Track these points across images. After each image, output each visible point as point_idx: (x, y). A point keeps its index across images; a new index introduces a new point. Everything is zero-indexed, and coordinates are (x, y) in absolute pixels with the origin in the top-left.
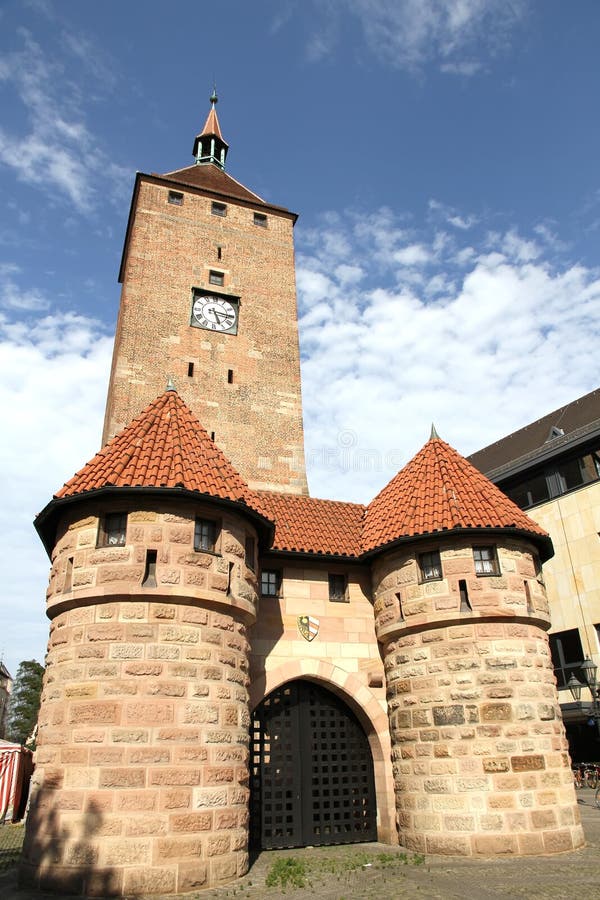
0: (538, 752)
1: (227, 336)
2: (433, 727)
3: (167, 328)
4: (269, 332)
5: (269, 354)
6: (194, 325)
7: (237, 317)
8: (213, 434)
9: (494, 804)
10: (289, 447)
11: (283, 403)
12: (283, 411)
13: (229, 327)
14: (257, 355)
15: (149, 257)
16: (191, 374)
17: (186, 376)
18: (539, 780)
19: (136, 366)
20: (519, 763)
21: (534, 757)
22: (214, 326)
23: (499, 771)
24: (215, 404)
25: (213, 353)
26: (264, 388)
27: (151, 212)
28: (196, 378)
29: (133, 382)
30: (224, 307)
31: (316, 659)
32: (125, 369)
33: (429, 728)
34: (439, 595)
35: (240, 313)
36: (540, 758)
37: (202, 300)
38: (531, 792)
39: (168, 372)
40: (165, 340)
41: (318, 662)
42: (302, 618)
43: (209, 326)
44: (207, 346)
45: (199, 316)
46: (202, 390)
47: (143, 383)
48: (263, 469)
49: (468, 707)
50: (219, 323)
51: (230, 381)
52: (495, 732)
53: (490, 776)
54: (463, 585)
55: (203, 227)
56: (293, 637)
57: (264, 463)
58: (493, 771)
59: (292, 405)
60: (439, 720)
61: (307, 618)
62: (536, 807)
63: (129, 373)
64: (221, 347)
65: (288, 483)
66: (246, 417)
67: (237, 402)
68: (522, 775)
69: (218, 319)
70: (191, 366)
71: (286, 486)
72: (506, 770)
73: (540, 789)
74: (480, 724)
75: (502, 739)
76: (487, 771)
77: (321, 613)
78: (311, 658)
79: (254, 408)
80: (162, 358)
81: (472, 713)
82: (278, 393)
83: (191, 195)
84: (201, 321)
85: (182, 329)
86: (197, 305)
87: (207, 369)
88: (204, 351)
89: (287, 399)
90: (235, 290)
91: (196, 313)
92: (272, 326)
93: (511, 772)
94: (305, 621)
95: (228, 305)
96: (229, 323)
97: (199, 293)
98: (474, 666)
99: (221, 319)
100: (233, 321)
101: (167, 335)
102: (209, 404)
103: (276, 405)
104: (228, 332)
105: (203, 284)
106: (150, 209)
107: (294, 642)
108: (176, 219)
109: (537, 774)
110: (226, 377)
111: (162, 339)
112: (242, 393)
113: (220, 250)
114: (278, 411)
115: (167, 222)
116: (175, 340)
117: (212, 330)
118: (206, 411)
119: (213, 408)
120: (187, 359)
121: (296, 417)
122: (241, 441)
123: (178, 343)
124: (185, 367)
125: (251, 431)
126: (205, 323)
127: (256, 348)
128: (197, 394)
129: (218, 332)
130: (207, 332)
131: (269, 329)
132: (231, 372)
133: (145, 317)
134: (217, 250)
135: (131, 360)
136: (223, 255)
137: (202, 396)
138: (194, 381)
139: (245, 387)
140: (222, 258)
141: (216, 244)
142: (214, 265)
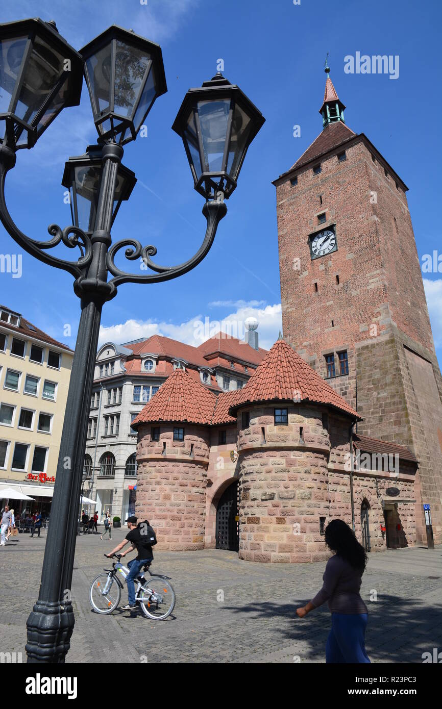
0: (257, 516)
1: (332, 254)
3: (301, 269)
4: (357, 235)
5: (360, 250)
6: (313, 258)
7: (336, 238)
8: (333, 321)
10: (378, 310)
11: (371, 281)
12: (372, 286)
13: (332, 247)
14: (351, 256)
15: (286, 231)
16: (316, 290)
17: (314, 293)
18: (256, 529)
19: (290, 300)
22: (324, 252)
24: (331, 302)
26: (358, 277)
27: (283, 201)
28: (319, 291)
29: (289, 310)
30: (329, 235)
35: (336, 234)
36: (258, 519)
38: (252, 533)
39: (304, 295)
43: (322, 254)
44: (322, 267)
45: (316, 251)
50: (327, 248)
51: (338, 283)
55: (310, 189)
57: (363, 327)
59: (377, 279)
62: (253, 541)
63: (286, 306)
64: (330, 263)
66: (349, 302)
67: (344, 296)
70: (316, 284)
72: (245, 523)
73: (255, 533)
79: (354, 293)
82: (368, 275)
83: (302, 174)
84: (317, 253)
86: (313, 244)
87: (324, 282)
89: (373, 277)
90: (332, 219)
91: (313, 249)
92: (358, 230)
95: (330, 233)
96: (332, 244)
97: (312, 237)
100: (334, 242)
102: (328, 304)
103: (367, 284)
104: (333, 250)
105: (315, 229)
106: (282, 200)
108: (295, 195)
110: (335, 281)
111: (299, 277)
112: (345, 288)
113: (321, 198)
114: (368, 288)
115: (291, 201)
117: (323, 256)
118: (327, 309)
119: (330, 306)
120: (314, 282)
121: (381, 286)
122: (348, 319)
123: (307, 274)
124: (313, 287)
125: (353, 310)
126: (319, 253)
127: (350, 252)
128: (321, 301)
129: (327, 254)
130: (321, 258)
131: (357, 233)
132: (337, 277)
133: (289, 269)
134: (319, 199)
135: (287, 298)
136: (323, 200)
137: (323, 301)
138: (318, 294)
139: (347, 282)
140: (323, 202)
141: (318, 196)
142: (319, 211)
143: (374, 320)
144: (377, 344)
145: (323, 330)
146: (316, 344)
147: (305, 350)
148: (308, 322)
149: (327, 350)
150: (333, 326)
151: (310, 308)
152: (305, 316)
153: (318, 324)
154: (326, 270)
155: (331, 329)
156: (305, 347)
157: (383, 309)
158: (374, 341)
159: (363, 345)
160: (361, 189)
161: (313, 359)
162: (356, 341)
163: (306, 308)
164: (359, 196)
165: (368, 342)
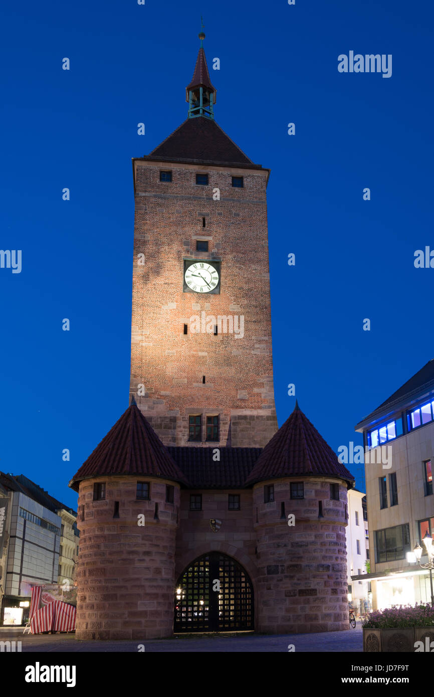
0: (313, 587)
1: (212, 296)
2: (266, 575)
6: (186, 290)
8: (204, 377)
9: (288, 610)
11: (257, 346)
12: (257, 352)
14: (236, 308)
16: (186, 332)
17: (182, 333)
18: (311, 601)
19: (145, 332)
20: (302, 592)
21: (311, 590)
22: (201, 289)
23: (292, 596)
27: (147, 194)
28: (190, 335)
29: (144, 344)
30: (209, 270)
31: (220, 541)
32: (138, 335)
33: (265, 576)
34: (272, 510)
36: (315, 590)
37: (192, 268)
38: (307, 605)
39: (168, 333)
40: (164, 307)
41: (220, 544)
42: (212, 521)
43: (198, 290)
44: (197, 307)
45: (190, 282)
46: (194, 343)
47: (151, 344)
49: (281, 566)
52: (292, 577)
53: (287, 598)
54: (283, 504)
57: (243, 394)
58: (289, 596)
60: (269, 572)
61: (215, 520)
63: (140, 338)
64: (208, 305)
65: (260, 408)
67: (222, 351)
68: (302, 598)
70: (185, 325)
71: (259, 411)
72: (295, 596)
74: (286, 574)
75: (295, 581)
76: (286, 596)
77: (224, 518)
78: (217, 541)
80: (163, 322)
81: (282, 569)
84: (191, 286)
88: (195, 311)
90: (218, 254)
91: (187, 280)
93: (297, 597)
94: (213, 522)
95: (212, 268)
96: (213, 284)
97: (187, 263)
98: (285, 546)
100: (216, 281)
101: (166, 303)
102: (200, 354)
103: (252, 348)
104: (213, 292)
105: (192, 254)
109: (311, 598)
112: (225, 341)
115: (160, 200)
116: (172, 306)
117: (200, 293)
118: (198, 360)
119: (203, 357)
120: (183, 322)
121: (267, 356)
122: (225, 380)
123: (175, 308)
124: (182, 328)
125: (232, 371)
126: (195, 287)
128: (191, 348)
129: (205, 293)
130: (197, 295)
134: (202, 219)
136: (206, 223)
137: (194, 349)
138: (188, 338)
139: (227, 337)
140: (206, 226)
141: (200, 214)
142: (199, 235)
143: (256, 390)
144: (258, 417)
145: (190, 383)
146: (179, 397)
148: (171, 368)
149: (193, 409)
150: (204, 382)
151: (174, 351)
152: (167, 359)
153: (184, 375)
154: (201, 312)
155: (201, 385)
156: (164, 397)
157: (268, 381)
158: (255, 413)
159: (240, 414)
160: (257, 235)
161: (174, 415)
162: (232, 407)
163: (169, 349)
164: (255, 242)
165: (247, 412)
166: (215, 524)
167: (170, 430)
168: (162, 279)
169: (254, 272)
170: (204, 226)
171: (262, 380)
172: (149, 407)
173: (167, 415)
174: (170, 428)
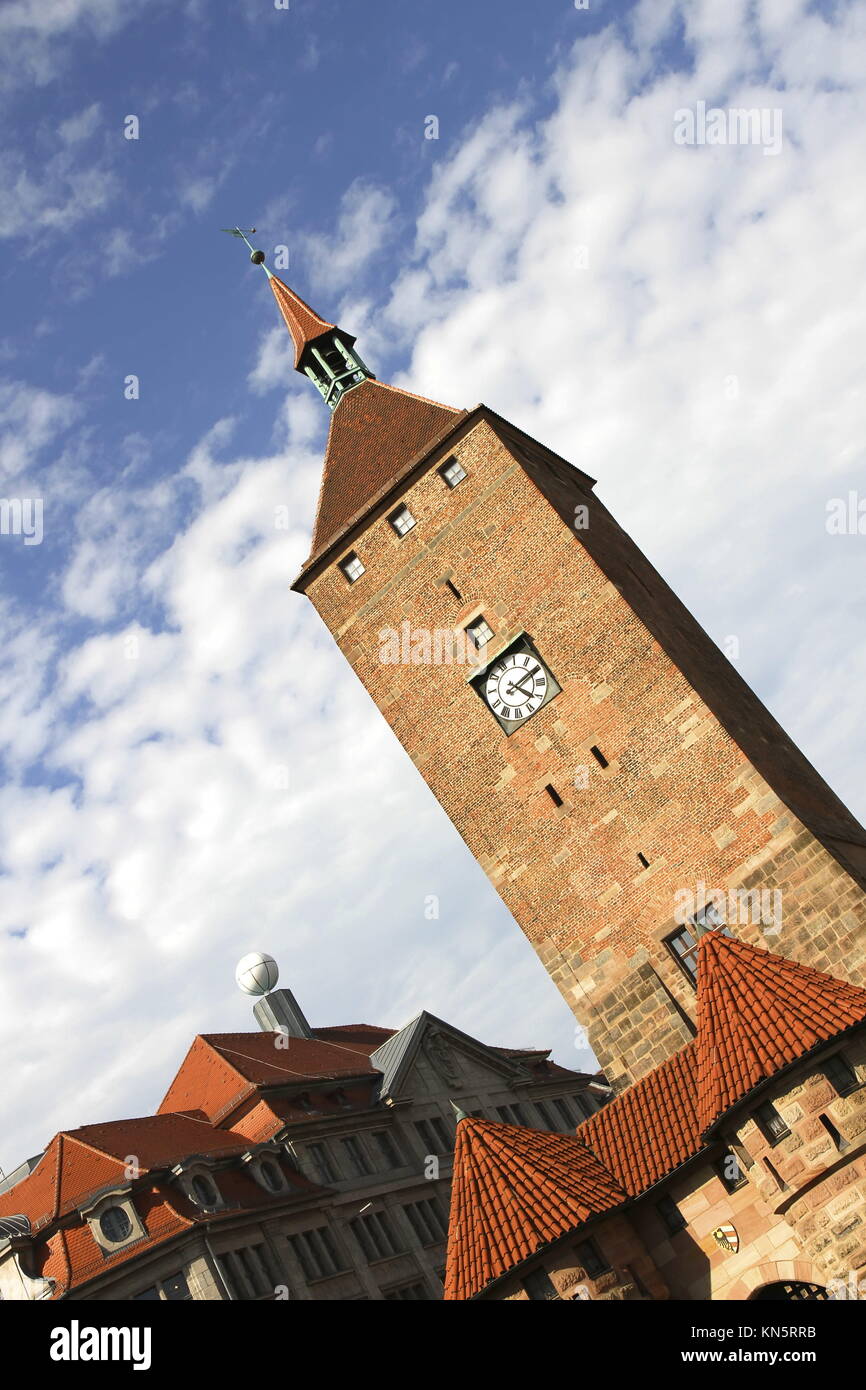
1: (553, 704)
3: (490, 767)
4: (591, 640)
5: (620, 669)
6: (509, 731)
7: (543, 663)
8: (640, 856)
11: (682, 729)
12: (691, 740)
13: (544, 688)
14: (601, 693)
15: (396, 692)
16: (558, 802)
17: (555, 810)
19: (503, 852)
22: (530, 707)
24: (613, 814)
25: (558, 746)
26: (647, 731)
27: (349, 623)
28: (568, 801)
29: (514, 875)
30: (519, 665)
31: (753, 1267)
32: (494, 869)
35: (541, 652)
37: (491, 684)
39: (534, 826)
40: (499, 787)
41: (757, 1268)
42: (715, 1234)
43: (526, 713)
44: (544, 744)
45: (506, 711)
46: (584, 809)
47: (524, 866)
48: (729, 847)
50: (530, 695)
51: (604, 763)
55: (408, 573)
56: (721, 1258)
57: (723, 836)
59: (695, 717)
63: (501, 869)
64: (558, 727)
65: (769, 838)
66: (657, 794)
67: (633, 786)
69: (525, 692)
70: (550, 789)
71: (772, 844)
77: (729, 1216)
78: (749, 1268)
79: (657, 771)
80: (516, 814)
83: (360, 540)
84: (512, 716)
85: (504, 752)
86: (492, 698)
87: (569, 776)
88: (546, 754)
89: (682, 717)
90: (511, 624)
91: (498, 711)
92: (587, 626)
94: (720, 1235)
95: (520, 658)
96: (540, 682)
97: (478, 683)
98: (827, 1241)
99: (528, 686)
100: (541, 674)
101: (497, 777)
102: (607, 820)
103: (679, 739)
104: (549, 696)
106: (343, 621)
107: (724, 1263)
108: (375, 599)
110: (595, 763)
111: (497, 788)
112: (628, 767)
113: (450, 584)
114: (684, 746)
115: (372, 616)
116: (508, 774)
117: (532, 716)
118: (611, 834)
119: (614, 822)
120: (540, 785)
121: (712, 731)
122: (675, 834)
123: (514, 774)
124: (548, 799)
125: (676, 808)
126: (518, 713)
127: (594, 684)
128: (585, 822)
129: (540, 709)
130: (530, 724)
131: (588, 634)
132: (595, 751)
133: (458, 779)
134: (448, 590)
135: (491, 849)
136: (458, 588)
137: (591, 819)
138: (568, 808)
139: (626, 754)
140: (462, 594)
141: (439, 583)
142: (462, 618)
143: (739, 810)
144: (778, 859)
145: (625, 883)
146: (628, 924)
147: (609, 949)
148: (579, 881)
149: (664, 927)
150: (646, 865)
151: (565, 849)
152: (563, 871)
153: (608, 877)
154: (557, 746)
155: (646, 874)
156: (604, 943)
157: (747, 778)
158: (766, 855)
159: (743, 875)
160: (545, 534)
161: (642, 962)
162: (723, 872)
163: (554, 852)
164: (549, 550)
165: (754, 863)
166: (724, 1237)
167: (653, 995)
168: (463, 743)
169: (584, 603)
170: (457, 595)
171: (736, 784)
172: (595, 979)
173: (631, 973)
174: (651, 991)
